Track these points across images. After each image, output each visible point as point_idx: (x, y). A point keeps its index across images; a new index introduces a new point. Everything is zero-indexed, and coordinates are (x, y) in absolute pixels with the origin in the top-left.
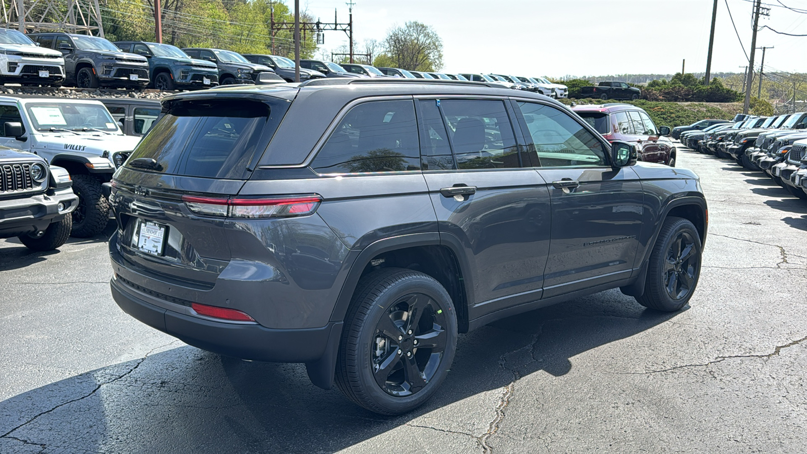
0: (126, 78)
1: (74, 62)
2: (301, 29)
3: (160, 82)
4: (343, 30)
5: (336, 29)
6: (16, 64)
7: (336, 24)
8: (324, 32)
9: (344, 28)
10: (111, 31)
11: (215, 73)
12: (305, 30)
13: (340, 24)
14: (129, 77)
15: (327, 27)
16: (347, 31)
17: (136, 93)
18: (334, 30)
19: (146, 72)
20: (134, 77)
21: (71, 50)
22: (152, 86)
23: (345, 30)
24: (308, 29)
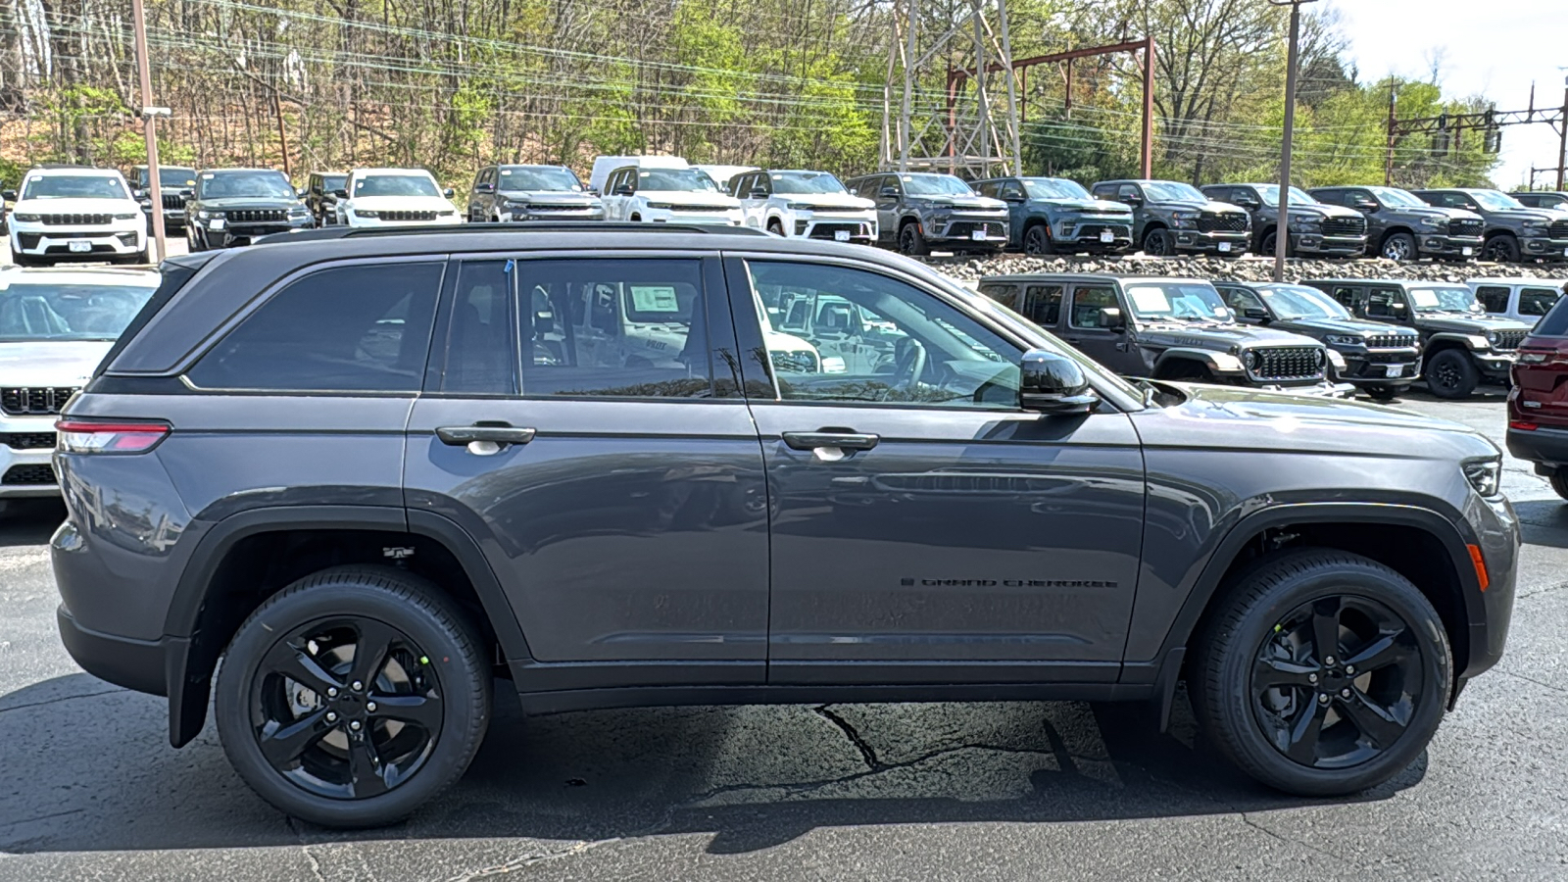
0: (966, 238)
1: (896, 214)
2: (1452, 128)
3: (1033, 242)
4: (1546, 121)
5: (1529, 121)
6: (805, 222)
7: (1531, 111)
8: (1501, 129)
9: (1549, 118)
10: (1092, 161)
11: (1126, 221)
12: (1459, 128)
13: (1540, 111)
14: (971, 235)
15: (1510, 118)
16: (1555, 123)
17: (980, 261)
18: (1526, 122)
19: (1001, 226)
20: (979, 236)
21: (896, 197)
22: (1014, 248)
23: (1551, 122)
24: (1466, 127)
